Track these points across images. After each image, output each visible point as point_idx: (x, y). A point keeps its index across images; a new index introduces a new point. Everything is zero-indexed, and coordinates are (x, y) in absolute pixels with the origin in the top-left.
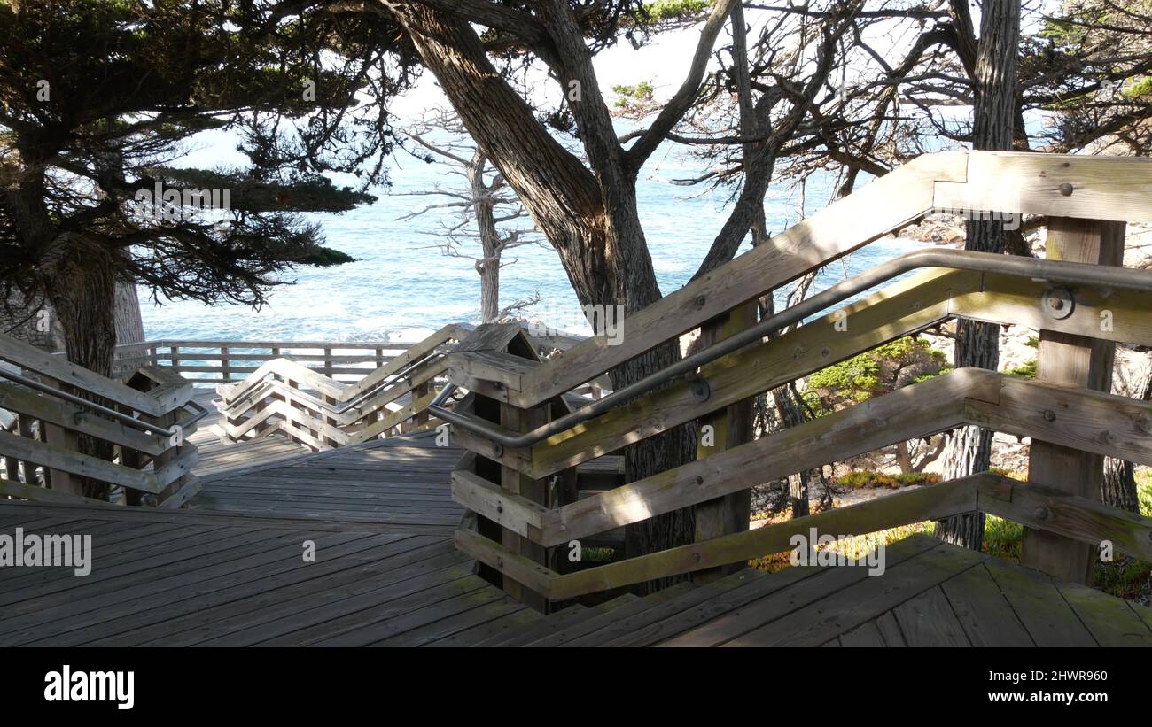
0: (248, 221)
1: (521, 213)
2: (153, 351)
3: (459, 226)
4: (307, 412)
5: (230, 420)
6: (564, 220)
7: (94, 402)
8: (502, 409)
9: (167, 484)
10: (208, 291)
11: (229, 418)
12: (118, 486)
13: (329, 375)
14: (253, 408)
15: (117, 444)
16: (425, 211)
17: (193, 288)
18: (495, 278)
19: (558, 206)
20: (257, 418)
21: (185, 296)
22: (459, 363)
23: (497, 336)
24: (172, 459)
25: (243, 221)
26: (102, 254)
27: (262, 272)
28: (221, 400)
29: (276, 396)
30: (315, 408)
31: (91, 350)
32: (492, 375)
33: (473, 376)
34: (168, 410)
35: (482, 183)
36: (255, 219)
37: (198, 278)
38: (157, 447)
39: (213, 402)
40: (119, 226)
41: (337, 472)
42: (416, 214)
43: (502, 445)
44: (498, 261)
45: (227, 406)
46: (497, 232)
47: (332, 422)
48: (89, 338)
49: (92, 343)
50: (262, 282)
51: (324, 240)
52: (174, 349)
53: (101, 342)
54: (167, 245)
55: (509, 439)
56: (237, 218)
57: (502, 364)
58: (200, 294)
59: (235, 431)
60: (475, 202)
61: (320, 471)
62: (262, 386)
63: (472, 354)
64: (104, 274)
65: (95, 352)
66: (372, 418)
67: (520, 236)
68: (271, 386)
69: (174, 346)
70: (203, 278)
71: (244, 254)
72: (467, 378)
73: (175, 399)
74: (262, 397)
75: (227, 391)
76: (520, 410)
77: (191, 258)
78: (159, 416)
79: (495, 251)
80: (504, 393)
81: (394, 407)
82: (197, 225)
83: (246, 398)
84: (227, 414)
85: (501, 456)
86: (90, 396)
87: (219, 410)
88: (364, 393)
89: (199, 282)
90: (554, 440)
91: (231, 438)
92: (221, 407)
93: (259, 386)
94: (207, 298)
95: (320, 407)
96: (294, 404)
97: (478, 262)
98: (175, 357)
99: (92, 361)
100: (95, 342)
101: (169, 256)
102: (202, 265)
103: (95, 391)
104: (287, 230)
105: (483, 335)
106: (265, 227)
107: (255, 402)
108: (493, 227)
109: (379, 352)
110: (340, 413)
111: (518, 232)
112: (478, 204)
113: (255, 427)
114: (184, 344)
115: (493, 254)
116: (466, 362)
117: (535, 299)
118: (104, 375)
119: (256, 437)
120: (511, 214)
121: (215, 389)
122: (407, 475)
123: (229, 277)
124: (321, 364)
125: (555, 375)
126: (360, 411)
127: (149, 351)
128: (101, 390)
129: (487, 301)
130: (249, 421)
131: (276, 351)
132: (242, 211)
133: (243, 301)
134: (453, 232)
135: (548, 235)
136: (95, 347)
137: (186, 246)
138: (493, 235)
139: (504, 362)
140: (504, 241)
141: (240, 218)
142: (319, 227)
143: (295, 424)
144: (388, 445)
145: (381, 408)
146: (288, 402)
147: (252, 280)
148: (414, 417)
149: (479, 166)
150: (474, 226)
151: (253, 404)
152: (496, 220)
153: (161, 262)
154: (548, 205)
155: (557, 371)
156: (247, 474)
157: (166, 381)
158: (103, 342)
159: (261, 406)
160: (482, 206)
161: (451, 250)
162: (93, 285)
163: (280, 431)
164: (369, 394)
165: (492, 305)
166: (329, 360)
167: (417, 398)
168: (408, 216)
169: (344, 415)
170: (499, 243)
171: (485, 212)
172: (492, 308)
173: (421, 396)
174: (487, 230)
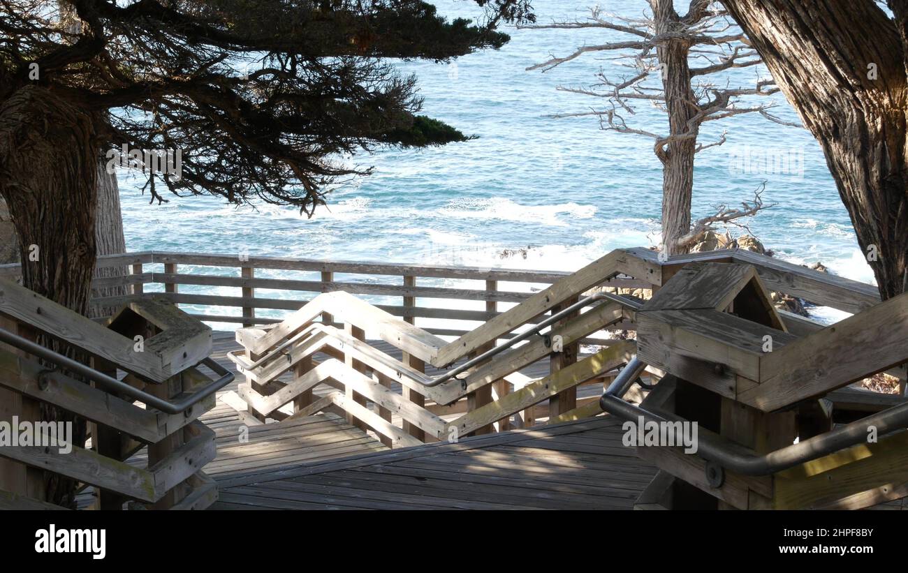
0: (300, 72)
2: (138, 268)
3: (632, 82)
4: (376, 379)
5: (255, 385)
6: (836, 94)
7: (61, 352)
8: (724, 410)
9: (167, 488)
10: (235, 181)
11: (253, 382)
12: (87, 484)
13: (409, 319)
14: (293, 368)
15: (92, 421)
16: (575, 55)
17: (210, 176)
18: (688, 168)
19: (825, 69)
20: (297, 385)
21: (198, 188)
22: (654, 330)
23: (716, 285)
24: (177, 449)
25: (294, 70)
26: (80, 121)
27: (318, 154)
28: (243, 353)
29: (330, 352)
30: (392, 374)
31: (59, 271)
32: (712, 352)
33: (677, 351)
34: (174, 372)
35: (671, 10)
36: (312, 69)
37: (219, 160)
38: (155, 429)
39: (230, 356)
40: (105, 77)
41: (428, 482)
42: (561, 61)
43: (723, 469)
44: (693, 141)
45: (251, 363)
46: (693, 92)
47: (417, 398)
48: (56, 251)
49: (60, 261)
50: (318, 170)
51: (418, 103)
52: (170, 267)
53: (74, 259)
54: (176, 106)
55: (738, 461)
56: (284, 67)
57: (728, 334)
58: (221, 185)
59: (264, 404)
60: (659, 40)
61: (401, 480)
62: (309, 334)
63: (677, 314)
64: (82, 153)
65: (64, 273)
66: (482, 396)
67: (731, 99)
68: (322, 335)
69: (170, 260)
70: (228, 160)
71: (294, 125)
72: (667, 355)
73: (185, 355)
74: (307, 352)
75: (253, 338)
76: (756, 412)
77: (210, 128)
78: (160, 380)
79: (689, 124)
80: (731, 382)
81: (519, 381)
82: (222, 76)
83: (281, 352)
84: (251, 376)
85: (721, 487)
86: (55, 343)
87: (239, 368)
88: (472, 354)
89: (220, 166)
90: (816, 468)
91: (255, 414)
92: (242, 363)
93: (302, 334)
94: (232, 193)
95: (399, 374)
96: (358, 365)
97: (660, 141)
98: (170, 279)
99: (60, 289)
100: (65, 258)
101: (176, 124)
102: (225, 140)
103: (69, 338)
104: (361, 88)
105: (692, 283)
106: (327, 81)
107: (295, 360)
108: (688, 83)
109: (491, 284)
110: (432, 385)
111: (729, 93)
112: (664, 45)
113: (295, 400)
114: (185, 258)
115: (686, 130)
116: (668, 328)
117: (751, 206)
118: (77, 311)
119: (295, 416)
120: (720, 63)
121: (233, 334)
122: (541, 495)
123: (266, 160)
124: (398, 301)
125: (821, 360)
126: (464, 383)
127: (131, 268)
128: (79, 337)
129: (672, 207)
130: (285, 389)
131: (326, 276)
132: (291, 54)
133: (287, 199)
134: (621, 92)
135: (806, 117)
136: (65, 267)
137: (204, 108)
138: (687, 98)
139: (730, 331)
140: (705, 107)
141: (289, 67)
142: (411, 82)
143: (358, 398)
144: (508, 444)
145: (499, 380)
146: (349, 361)
147: (303, 165)
148: (553, 399)
151: (294, 361)
152: (694, 72)
153: (164, 133)
154: (809, 68)
155: (824, 353)
156: (284, 479)
157: (171, 325)
158: (76, 260)
159: (305, 366)
160: (670, 48)
162: (66, 170)
163: (332, 407)
164: (480, 356)
165: (680, 214)
166: (411, 293)
167: (559, 368)
168: (548, 63)
169: (437, 388)
170: (696, 111)
171: (674, 58)
172: (680, 218)
173: (565, 364)
174: (677, 89)
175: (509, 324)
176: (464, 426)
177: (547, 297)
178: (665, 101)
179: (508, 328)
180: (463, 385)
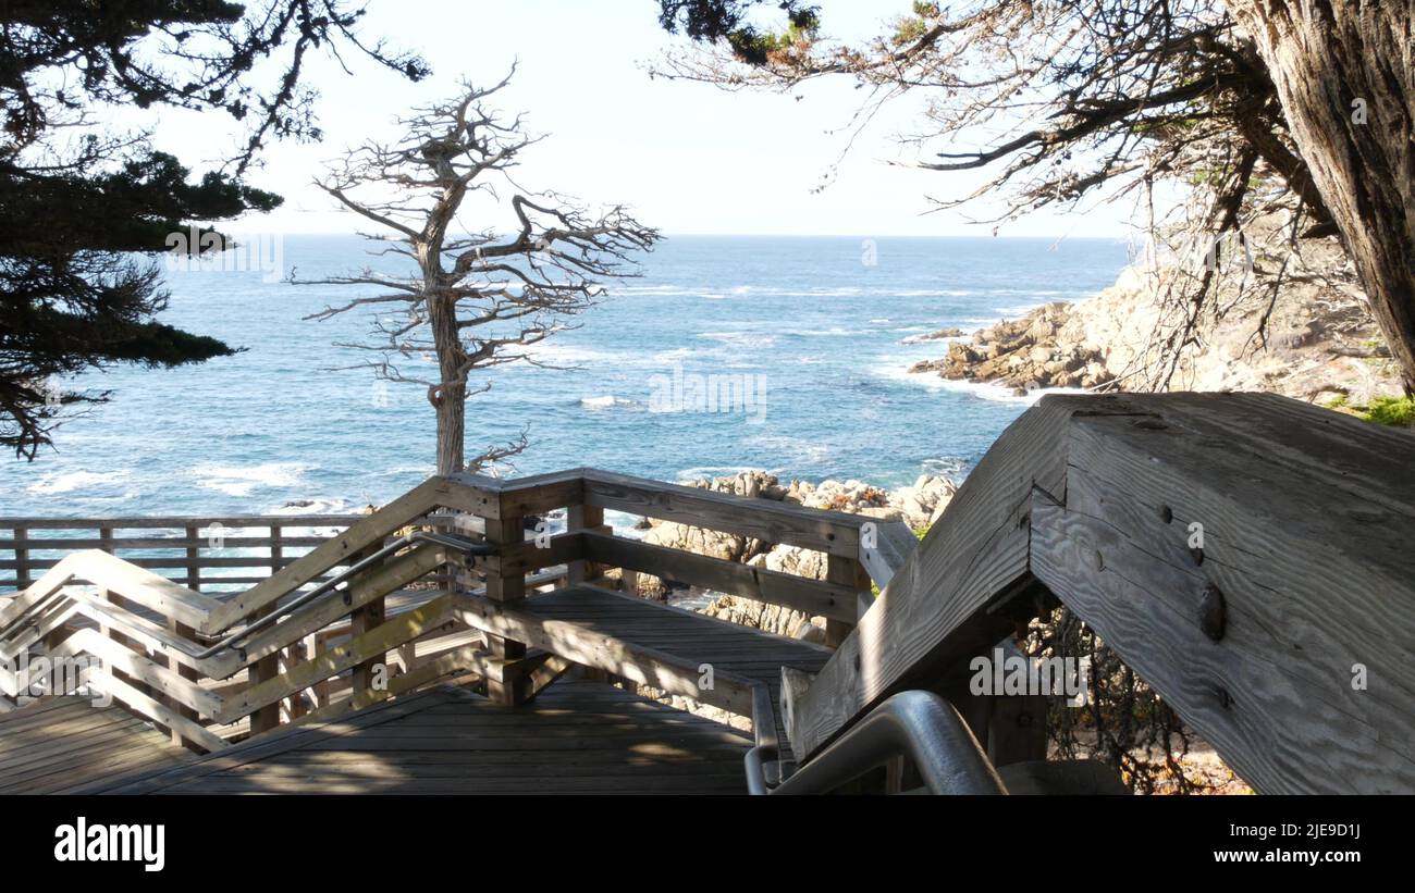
1: (498, 314)
14: (43, 641)
16: (350, 307)
27: (34, 375)
29: (82, 621)
30: (155, 646)
35: (439, 265)
42: (337, 311)
44: (463, 388)
46: (461, 343)
47: (187, 673)
50: (35, 398)
59: (11, 683)
60: (429, 293)
62: (57, 603)
66: (267, 669)
67: (496, 349)
68: (72, 602)
74: (56, 622)
79: (459, 372)
83: (28, 623)
88: (250, 618)
93: (50, 602)
95: (164, 645)
96: (116, 636)
97: (433, 389)
107: (45, 631)
108: (456, 334)
109: (276, 531)
110: (204, 658)
111: (494, 344)
112: (434, 297)
115: (456, 377)
117: (517, 444)
120: (483, 315)
126: (244, 653)
129: (446, 450)
138: (455, 348)
140: (472, 356)
143: (118, 674)
146: (105, 632)
147: (12, 392)
148: (355, 668)
149: (434, 239)
150: (425, 333)
151: (43, 633)
152: (460, 325)
159: (56, 638)
160: (438, 302)
161: (389, 371)
164: (262, 620)
165: (454, 455)
166: (194, 545)
167: (363, 630)
168: (323, 314)
169: (210, 659)
170: (465, 360)
171: (443, 311)
172: (453, 459)
173: (371, 626)
174: (447, 339)
175: (296, 579)
176: (246, 704)
177: (344, 542)
178: (435, 353)
179: (295, 584)
180: (241, 655)
